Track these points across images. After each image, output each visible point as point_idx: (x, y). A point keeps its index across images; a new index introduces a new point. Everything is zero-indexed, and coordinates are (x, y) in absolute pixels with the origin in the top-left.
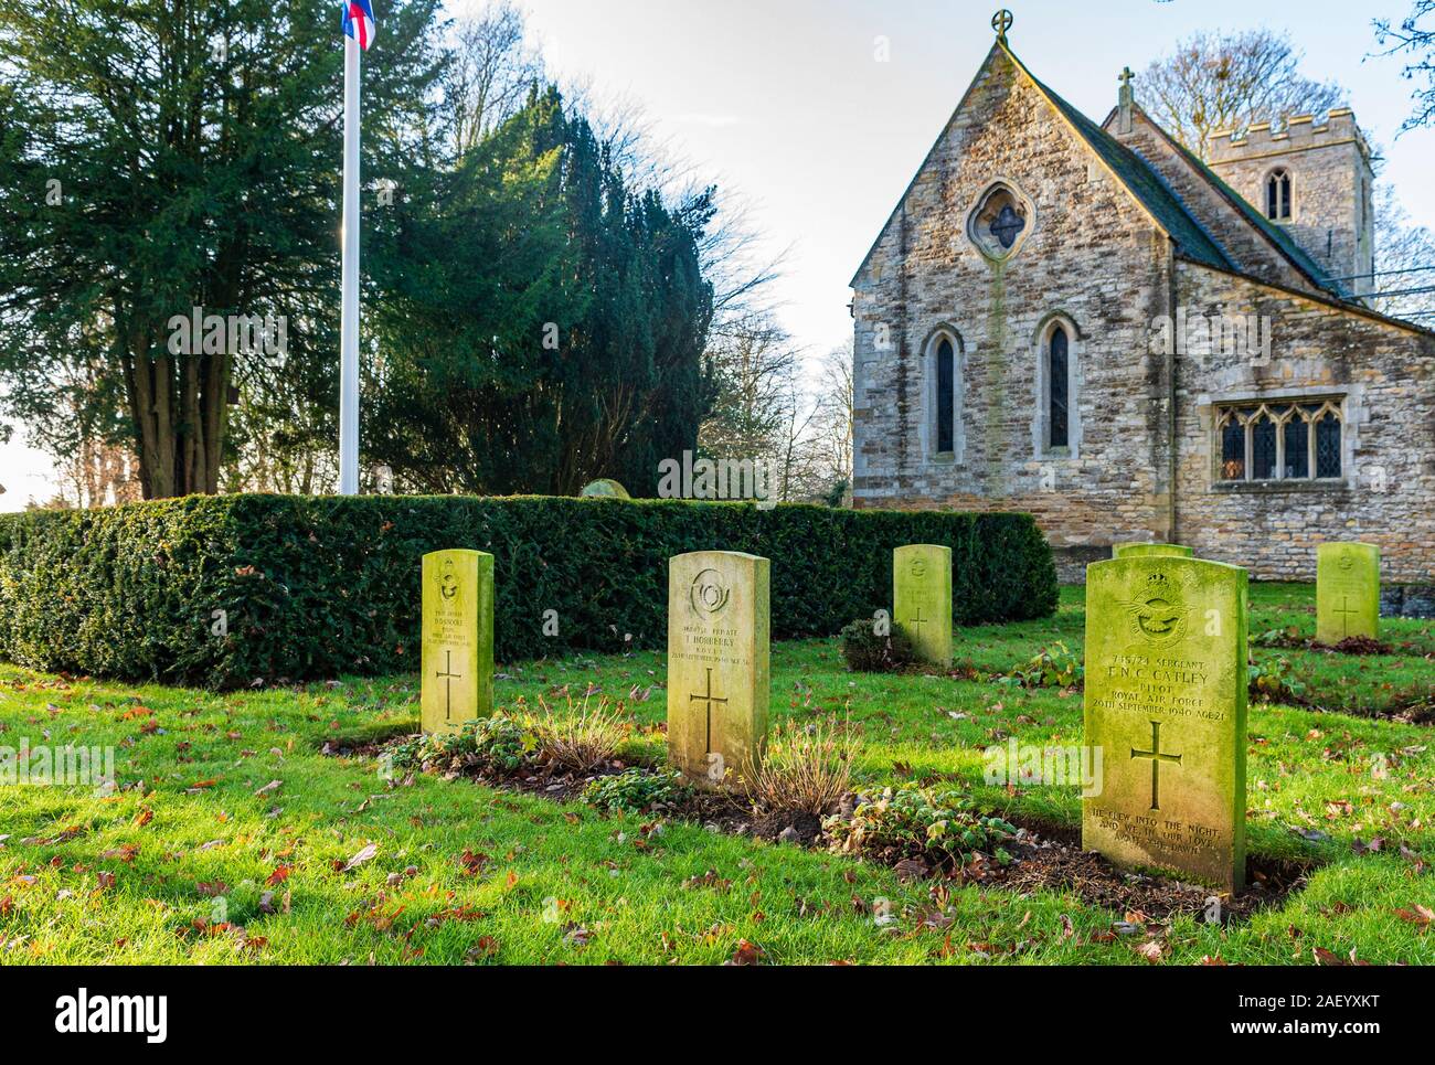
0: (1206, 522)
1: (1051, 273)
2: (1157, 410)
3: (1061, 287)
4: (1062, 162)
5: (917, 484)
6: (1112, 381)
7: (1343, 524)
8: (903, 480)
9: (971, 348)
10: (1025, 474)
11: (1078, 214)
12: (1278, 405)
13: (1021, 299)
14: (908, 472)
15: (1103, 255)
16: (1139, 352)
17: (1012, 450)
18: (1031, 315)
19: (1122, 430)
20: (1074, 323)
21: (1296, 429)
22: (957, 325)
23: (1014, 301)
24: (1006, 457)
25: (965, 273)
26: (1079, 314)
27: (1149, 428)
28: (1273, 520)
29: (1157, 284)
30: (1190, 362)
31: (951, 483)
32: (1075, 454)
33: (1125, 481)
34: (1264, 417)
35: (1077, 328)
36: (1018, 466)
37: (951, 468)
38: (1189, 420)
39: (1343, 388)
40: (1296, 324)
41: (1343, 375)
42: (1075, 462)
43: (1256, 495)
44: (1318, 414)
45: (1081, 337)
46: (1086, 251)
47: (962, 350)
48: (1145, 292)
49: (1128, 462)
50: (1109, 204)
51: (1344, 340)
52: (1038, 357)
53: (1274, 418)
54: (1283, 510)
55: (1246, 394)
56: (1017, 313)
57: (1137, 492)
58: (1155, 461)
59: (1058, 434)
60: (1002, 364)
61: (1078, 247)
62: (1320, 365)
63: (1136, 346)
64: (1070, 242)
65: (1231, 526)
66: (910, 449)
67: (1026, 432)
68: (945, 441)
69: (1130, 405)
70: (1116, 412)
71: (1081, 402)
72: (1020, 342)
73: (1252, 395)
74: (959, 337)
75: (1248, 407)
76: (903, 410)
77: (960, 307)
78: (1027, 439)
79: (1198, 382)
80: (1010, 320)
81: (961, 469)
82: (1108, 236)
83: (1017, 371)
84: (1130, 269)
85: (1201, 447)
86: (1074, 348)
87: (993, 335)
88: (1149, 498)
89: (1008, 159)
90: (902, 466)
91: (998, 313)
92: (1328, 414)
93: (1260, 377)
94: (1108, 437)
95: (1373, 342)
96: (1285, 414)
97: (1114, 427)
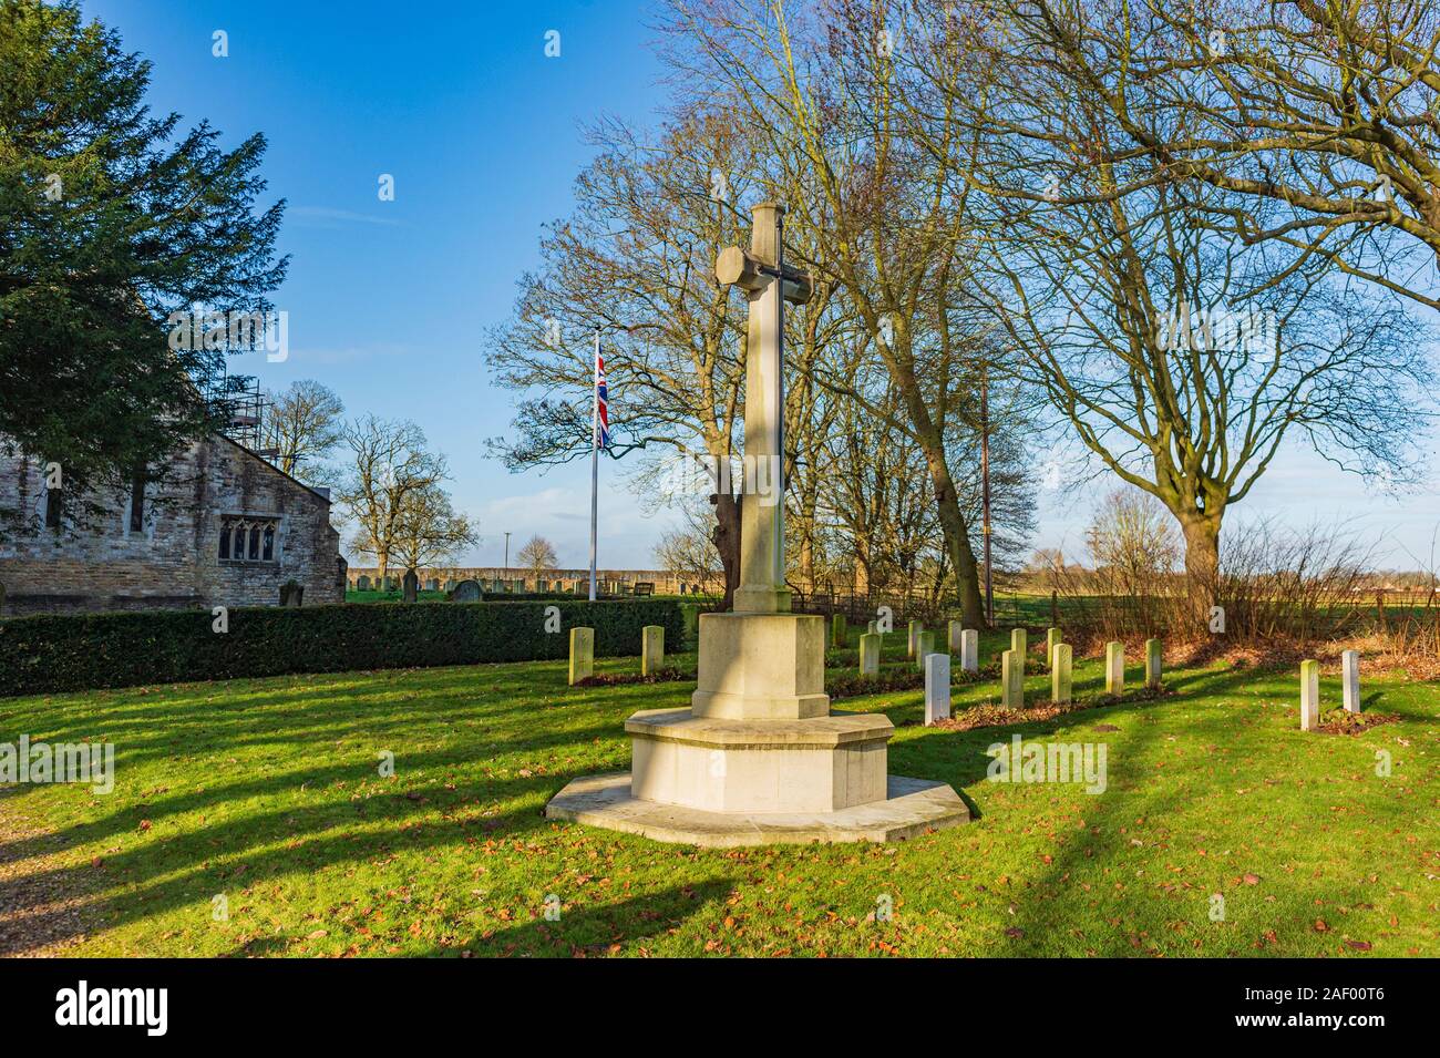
0: (214, 582)
2: (199, 516)
5: (34, 550)
8: (20, 546)
10: (116, 548)
12: (250, 519)
14: (25, 540)
17: (109, 531)
19: (180, 526)
21: (256, 533)
24: (103, 536)
27: (195, 526)
28: (247, 582)
29: (203, 442)
30: (210, 490)
31: (61, 551)
32: (150, 538)
33: (178, 557)
34: (242, 525)
36: (113, 542)
37: (61, 540)
38: (209, 523)
39: (281, 515)
41: (281, 509)
42: (150, 543)
43: (238, 568)
44: (265, 527)
48: (195, 443)
49: (181, 545)
51: (282, 491)
53: (246, 526)
54: (251, 577)
55: (236, 512)
57: (185, 564)
58: (198, 546)
59: (137, 524)
62: (272, 501)
65: (226, 585)
67: (119, 520)
68: (54, 520)
69: (184, 511)
70: (175, 514)
73: (240, 513)
75: (237, 518)
76: (24, 493)
78: (119, 525)
79: (215, 502)
81: (69, 541)
85: (213, 540)
88: (192, 567)
92: (269, 528)
93: (245, 504)
94: (170, 529)
95: (293, 494)
96: (252, 526)
97: (175, 523)
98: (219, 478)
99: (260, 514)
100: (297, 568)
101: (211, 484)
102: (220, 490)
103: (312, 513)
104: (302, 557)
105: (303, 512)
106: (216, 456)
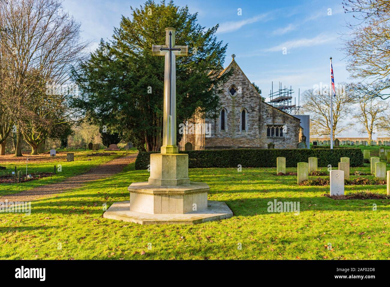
0: (265, 143)
1: (243, 101)
2: (260, 125)
3: (245, 104)
4: (245, 83)
5: (218, 135)
6: (253, 120)
7: (284, 144)
8: (215, 135)
9: (229, 112)
10: (238, 134)
11: (247, 92)
12: (275, 126)
13: (238, 105)
14: (216, 133)
15: (251, 99)
16: (257, 116)
17: (236, 130)
18: (239, 108)
19: (255, 128)
20: (247, 110)
21: (277, 129)
22: (226, 108)
23: (236, 105)
24: (235, 131)
25: (227, 99)
26: (248, 108)
27: (259, 128)
29: (260, 105)
31: (225, 136)
32: (247, 131)
33: (255, 136)
34: (273, 127)
35: (247, 111)
37: (225, 133)
38: (263, 127)
39: (284, 124)
40: (278, 114)
41: (284, 122)
42: (247, 133)
43: (273, 139)
44: (280, 128)
45: (248, 112)
46: (249, 98)
47: (227, 112)
48: (258, 106)
49: (255, 133)
50: (252, 91)
51: (285, 117)
52: (241, 115)
53: (274, 127)
54: (276, 141)
55: (271, 124)
56: (237, 107)
57: (257, 138)
58: (260, 133)
59: (243, 128)
60: (234, 115)
61: (247, 98)
62: (281, 120)
63: (257, 115)
64: (246, 96)
66: (217, 129)
68: (223, 128)
69: (256, 124)
70: (254, 125)
71: (248, 123)
72: (237, 112)
73: (272, 124)
74: (226, 110)
75: (271, 126)
76: (215, 122)
77: (227, 105)
78: (239, 128)
79: (265, 121)
80: (236, 108)
81: (226, 133)
82: (252, 97)
83: (237, 117)
84: (256, 102)
85: (265, 131)
86: (246, 114)
87: (233, 110)
88: (259, 139)
89: (235, 80)
90: (215, 132)
91: (234, 107)
92: (281, 128)
93: (273, 122)
94: (252, 129)
95: (288, 118)
96: (276, 127)
97: (253, 128)
98: (265, 115)
99: (278, 124)
100: (290, 139)
101: (263, 117)
102: (266, 118)
103: (294, 123)
104: (292, 136)
105: (291, 123)
106: (264, 109)
